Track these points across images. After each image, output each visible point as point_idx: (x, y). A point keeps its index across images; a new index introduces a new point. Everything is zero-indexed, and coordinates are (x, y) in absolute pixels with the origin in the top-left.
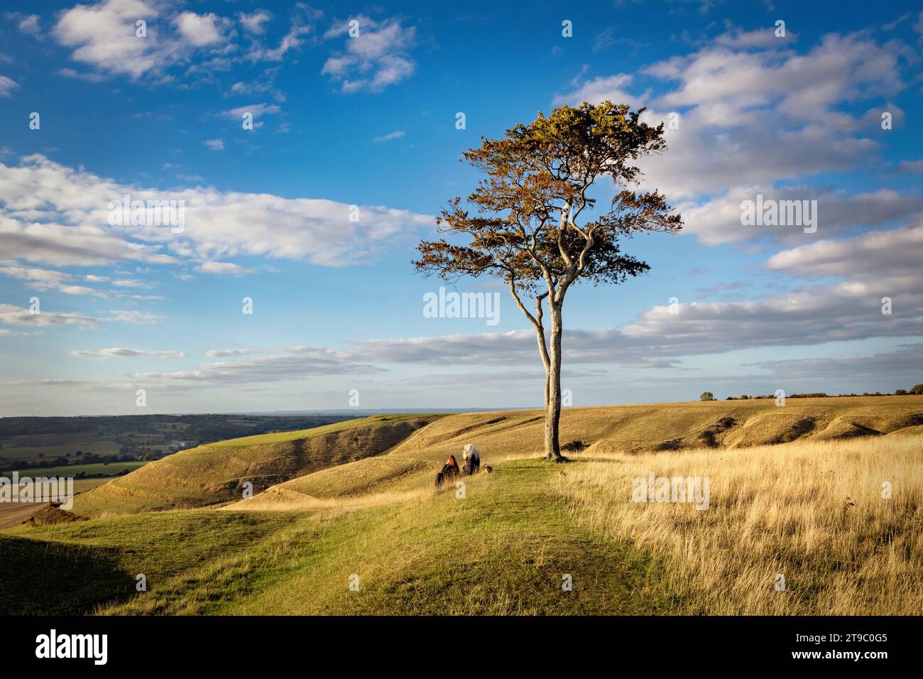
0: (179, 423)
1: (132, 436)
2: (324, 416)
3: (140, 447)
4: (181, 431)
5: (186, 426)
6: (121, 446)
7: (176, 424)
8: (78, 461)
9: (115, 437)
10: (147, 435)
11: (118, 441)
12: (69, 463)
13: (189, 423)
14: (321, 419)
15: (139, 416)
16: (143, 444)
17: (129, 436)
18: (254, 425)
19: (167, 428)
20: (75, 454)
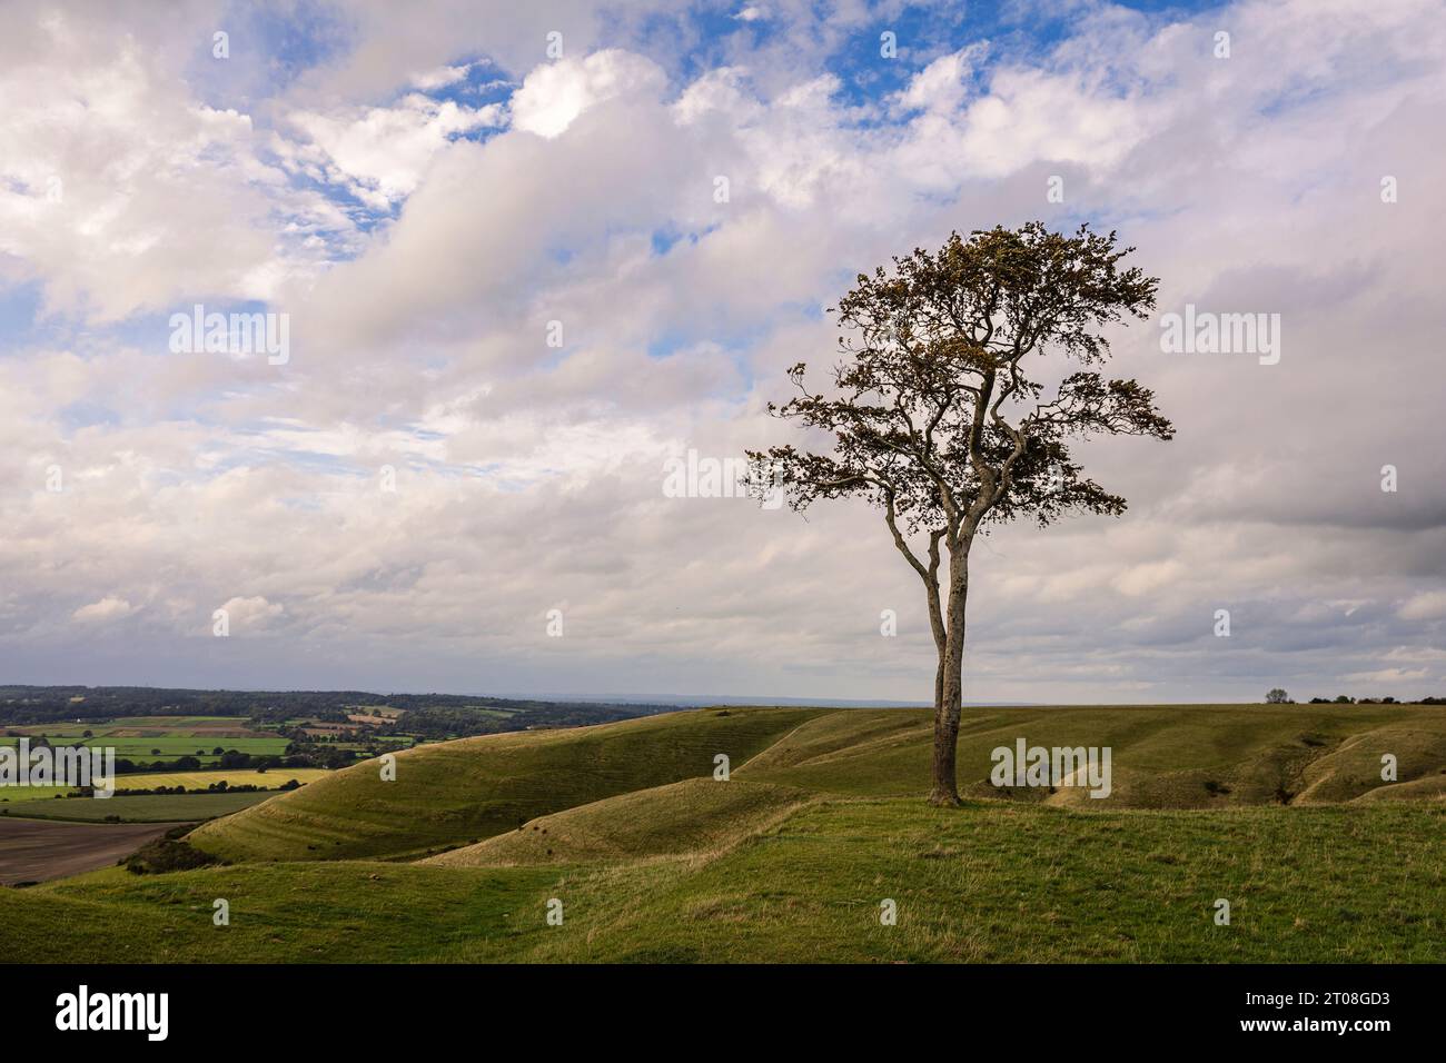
0: (386, 707)
1: (307, 725)
2: (627, 705)
3: (320, 745)
4: (389, 721)
5: (396, 713)
6: (287, 742)
7: (379, 708)
8: (216, 763)
9: (279, 726)
10: (332, 725)
11: (283, 732)
12: (202, 766)
13: (401, 708)
14: (621, 709)
15: (319, 693)
16: (325, 739)
17: (303, 725)
18: (510, 716)
19: (365, 714)
20: (210, 753)
